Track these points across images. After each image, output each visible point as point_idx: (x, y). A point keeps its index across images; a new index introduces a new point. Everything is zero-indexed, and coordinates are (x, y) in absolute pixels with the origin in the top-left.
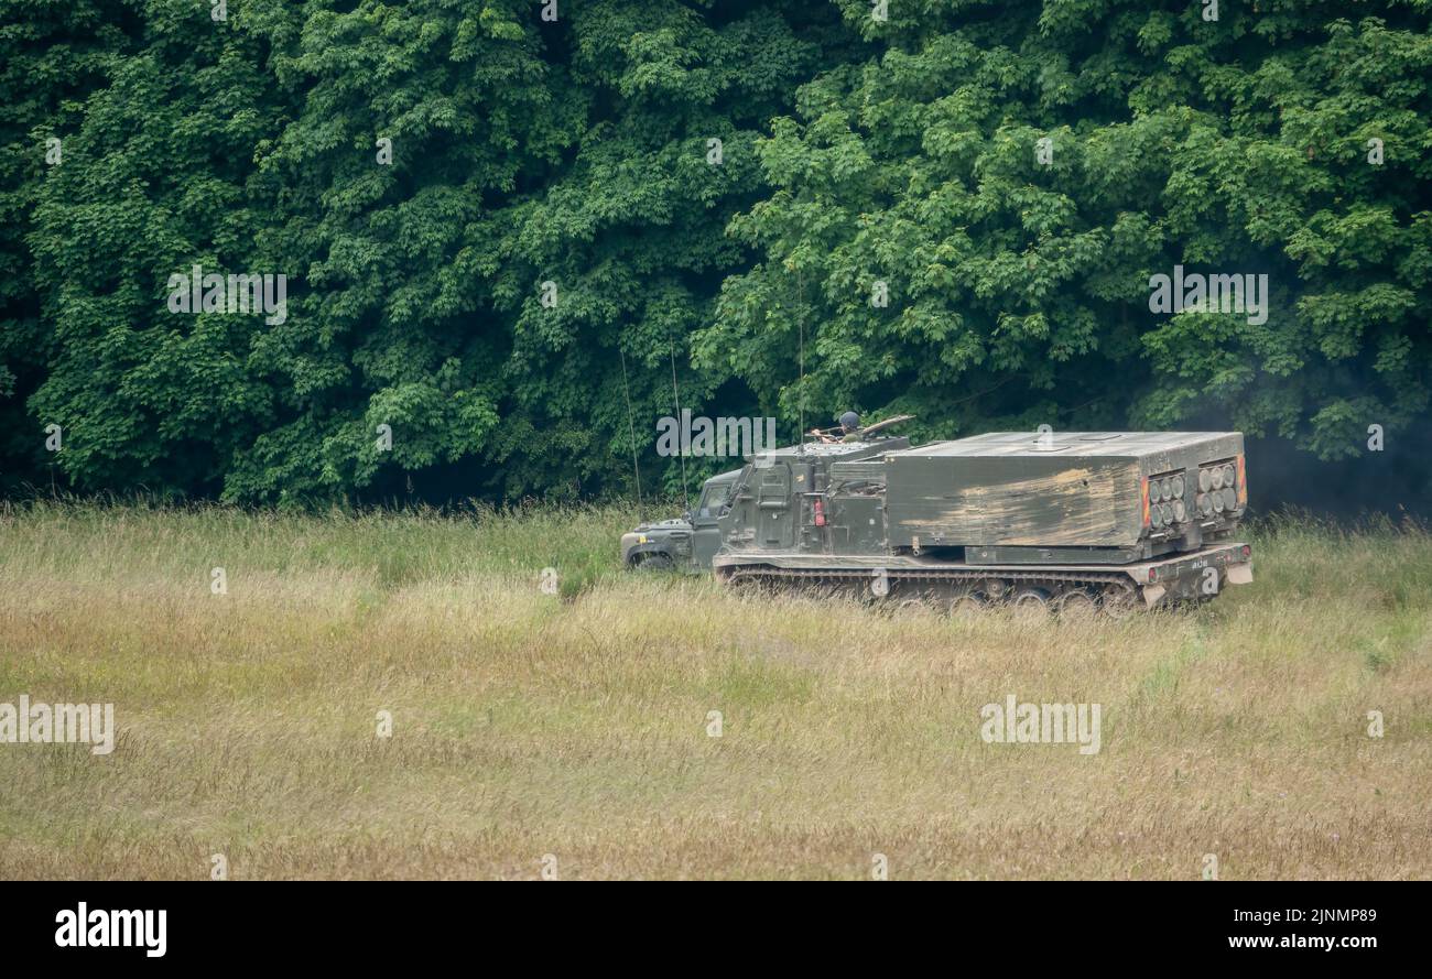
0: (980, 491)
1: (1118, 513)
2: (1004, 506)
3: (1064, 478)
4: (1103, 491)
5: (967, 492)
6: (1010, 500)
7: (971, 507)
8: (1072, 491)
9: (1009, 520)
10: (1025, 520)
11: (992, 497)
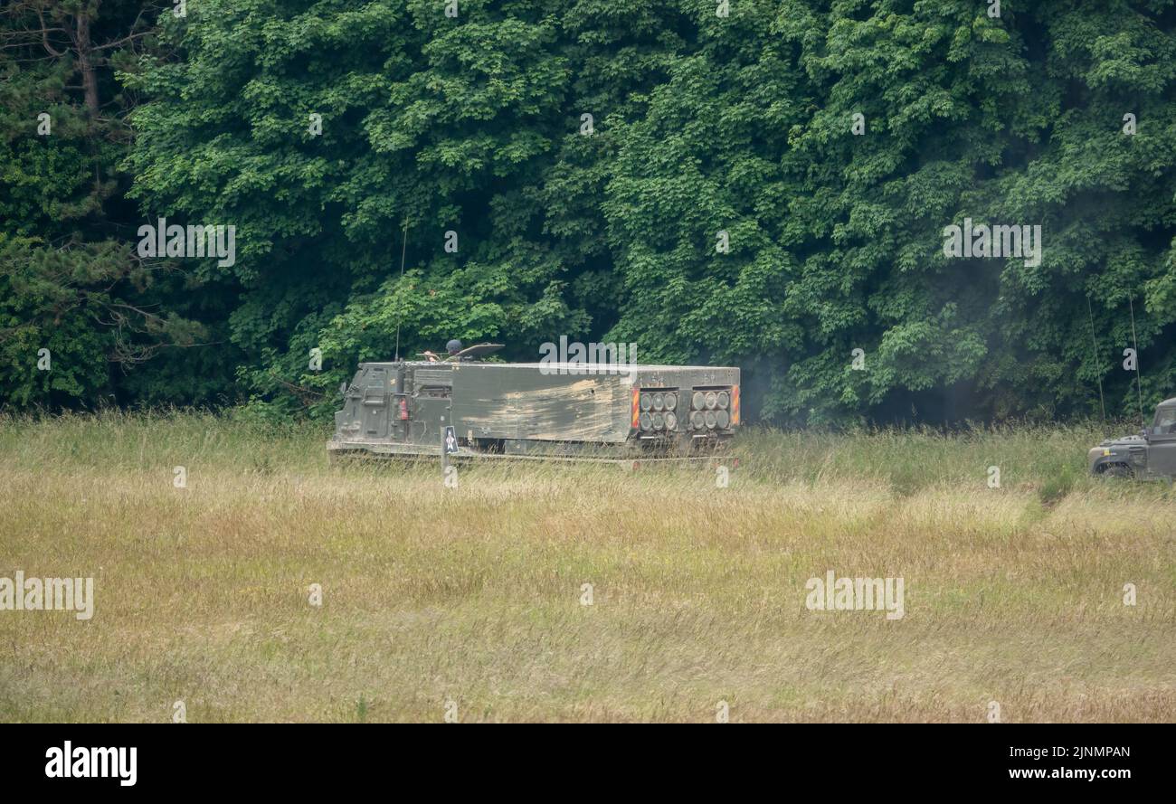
0: (518, 396)
1: (615, 416)
2: (535, 408)
3: (578, 387)
4: (604, 398)
5: (509, 396)
6: (539, 403)
7: (511, 408)
8: (583, 397)
9: (537, 419)
10: (548, 420)
11: (526, 400)
